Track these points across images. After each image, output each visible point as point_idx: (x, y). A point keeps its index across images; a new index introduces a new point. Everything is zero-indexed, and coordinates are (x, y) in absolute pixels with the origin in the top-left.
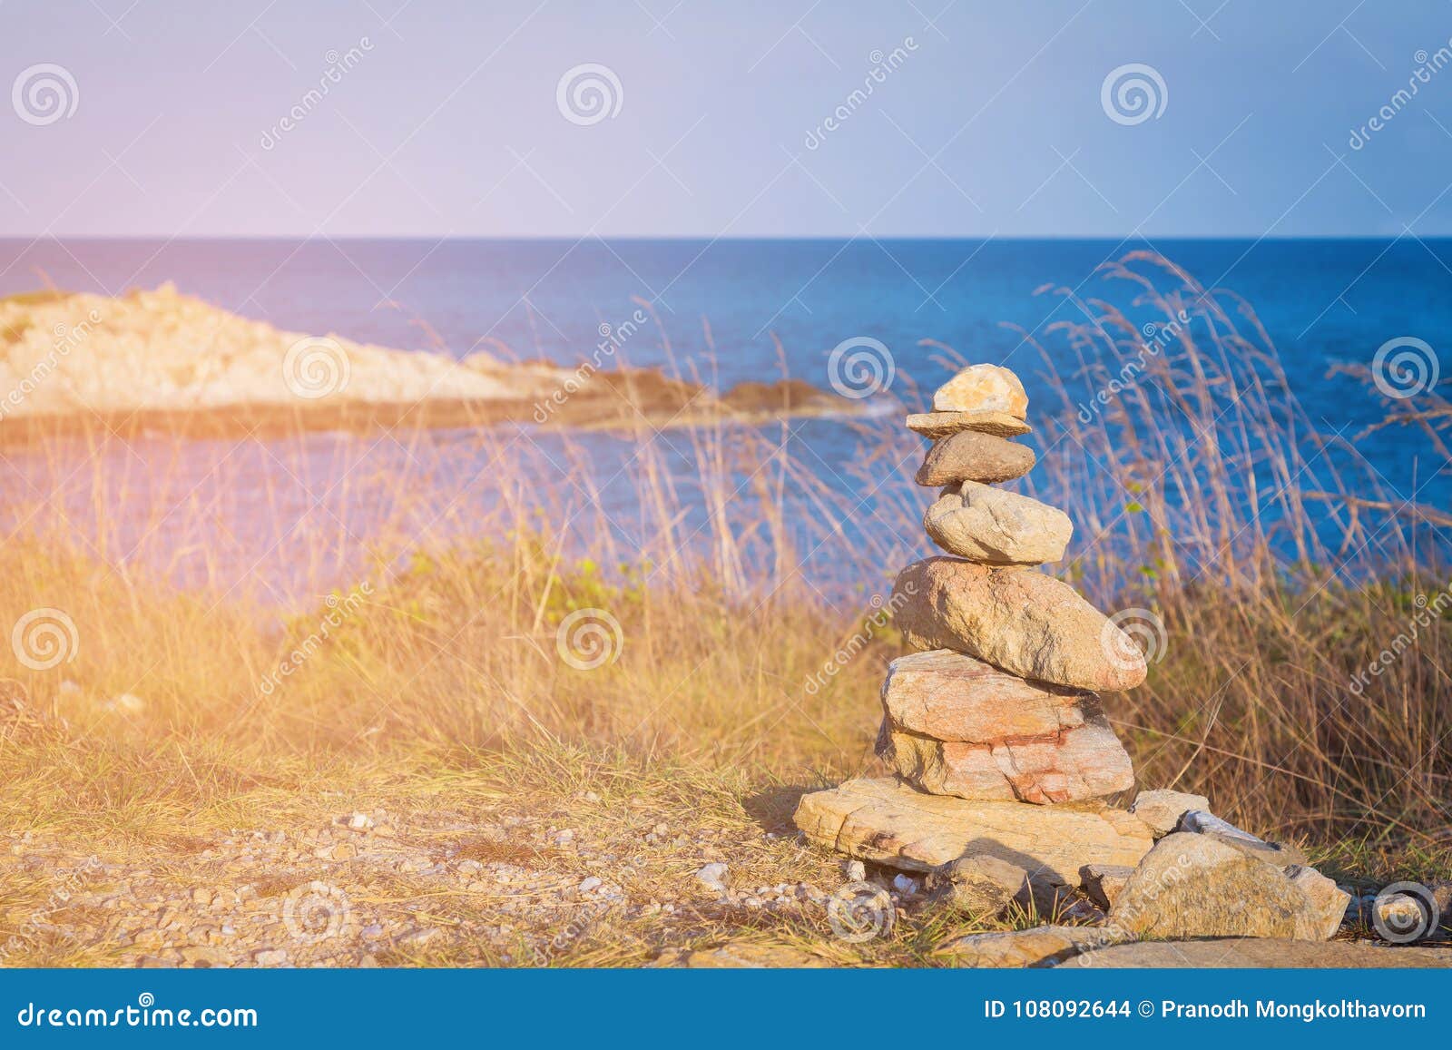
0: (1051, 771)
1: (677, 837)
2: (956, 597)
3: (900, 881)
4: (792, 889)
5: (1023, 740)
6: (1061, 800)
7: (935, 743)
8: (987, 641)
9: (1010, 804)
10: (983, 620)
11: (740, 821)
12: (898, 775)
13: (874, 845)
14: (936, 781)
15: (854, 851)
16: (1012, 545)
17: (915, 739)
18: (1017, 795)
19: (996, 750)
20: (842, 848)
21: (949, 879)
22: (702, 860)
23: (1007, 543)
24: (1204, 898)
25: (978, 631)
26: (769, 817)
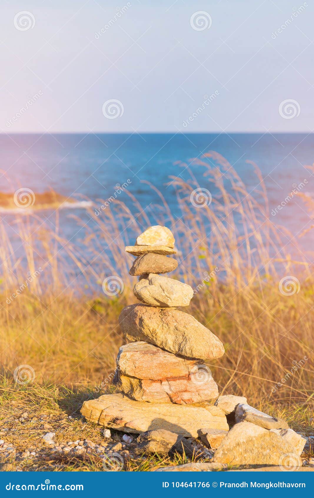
0: (186, 391)
1: (32, 418)
2: (146, 321)
3: (125, 437)
4: (82, 442)
5: (174, 379)
6: (190, 402)
7: (138, 380)
8: (160, 339)
9: (169, 404)
10: (157, 330)
11: (57, 411)
12: (123, 392)
13: (114, 422)
14: (139, 396)
15: (106, 425)
16: (170, 301)
17: (130, 378)
18: (172, 401)
19: (163, 383)
20: (100, 423)
21: (147, 439)
22: (44, 431)
23: (168, 300)
24: (252, 449)
25: (156, 335)
26: (69, 409)
